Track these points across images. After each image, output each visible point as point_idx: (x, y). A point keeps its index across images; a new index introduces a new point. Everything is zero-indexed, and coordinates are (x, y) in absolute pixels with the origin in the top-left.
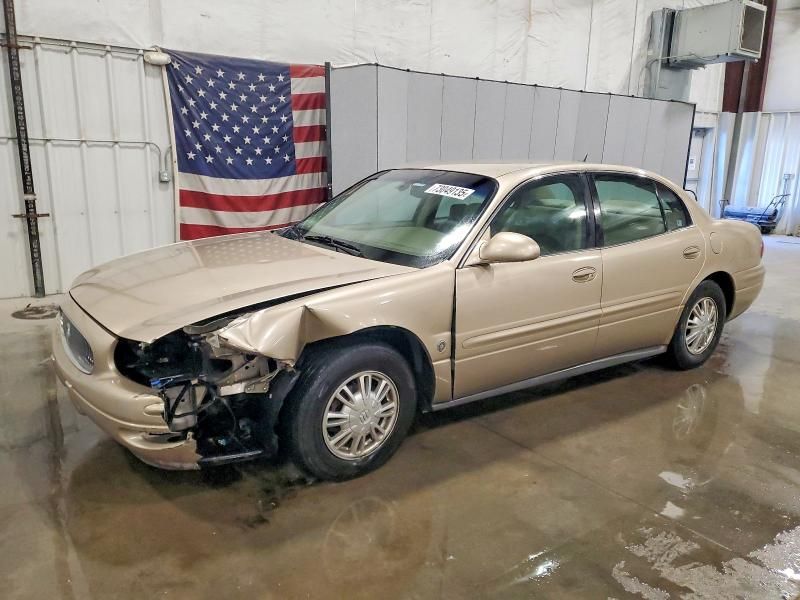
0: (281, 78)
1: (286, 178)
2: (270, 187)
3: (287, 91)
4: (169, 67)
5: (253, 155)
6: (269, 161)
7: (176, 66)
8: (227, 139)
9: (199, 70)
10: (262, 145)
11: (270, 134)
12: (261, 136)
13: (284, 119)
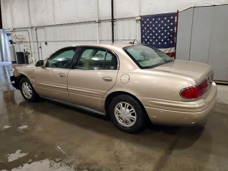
0: (172, 17)
1: (171, 48)
2: (165, 51)
3: (174, 21)
4: (141, 20)
5: (161, 42)
6: (165, 43)
7: (142, 19)
8: (154, 37)
9: (148, 20)
10: (163, 38)
11: (167, 35)
12: (164, 36)
13: (172, 30)
